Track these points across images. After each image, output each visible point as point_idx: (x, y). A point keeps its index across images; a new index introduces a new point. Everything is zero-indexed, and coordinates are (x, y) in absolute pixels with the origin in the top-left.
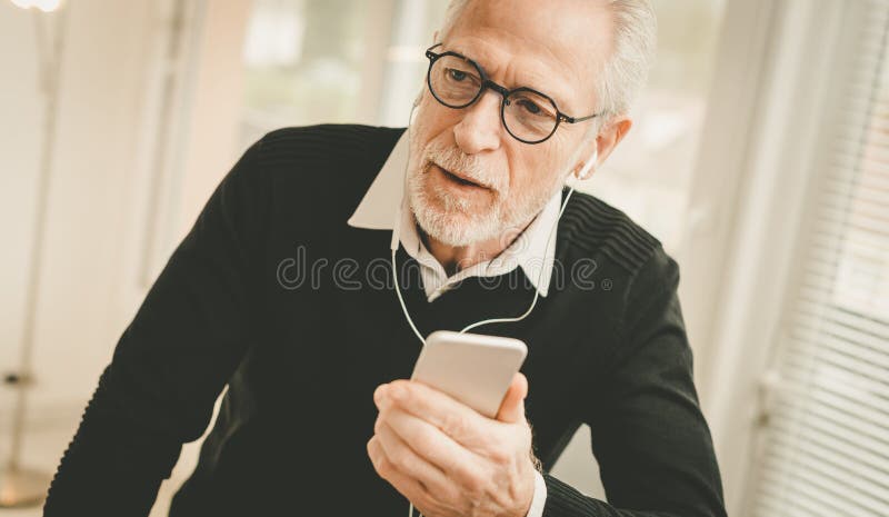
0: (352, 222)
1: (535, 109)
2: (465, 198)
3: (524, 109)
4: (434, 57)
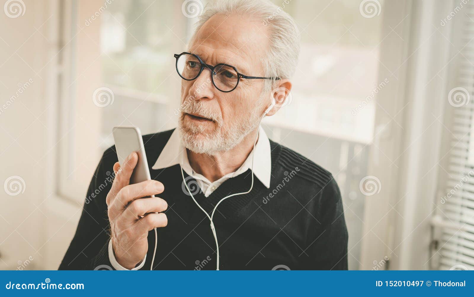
1: (230, 75)
2: (202, 126)
3: (224, 76)
4: (177, 57)
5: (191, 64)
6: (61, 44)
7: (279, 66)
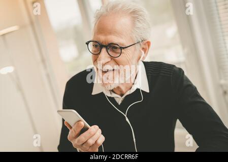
0: (93, 94)
4: (87, 44)
5: (95, 46)
6: (43, 61)
7: (141, 36)
